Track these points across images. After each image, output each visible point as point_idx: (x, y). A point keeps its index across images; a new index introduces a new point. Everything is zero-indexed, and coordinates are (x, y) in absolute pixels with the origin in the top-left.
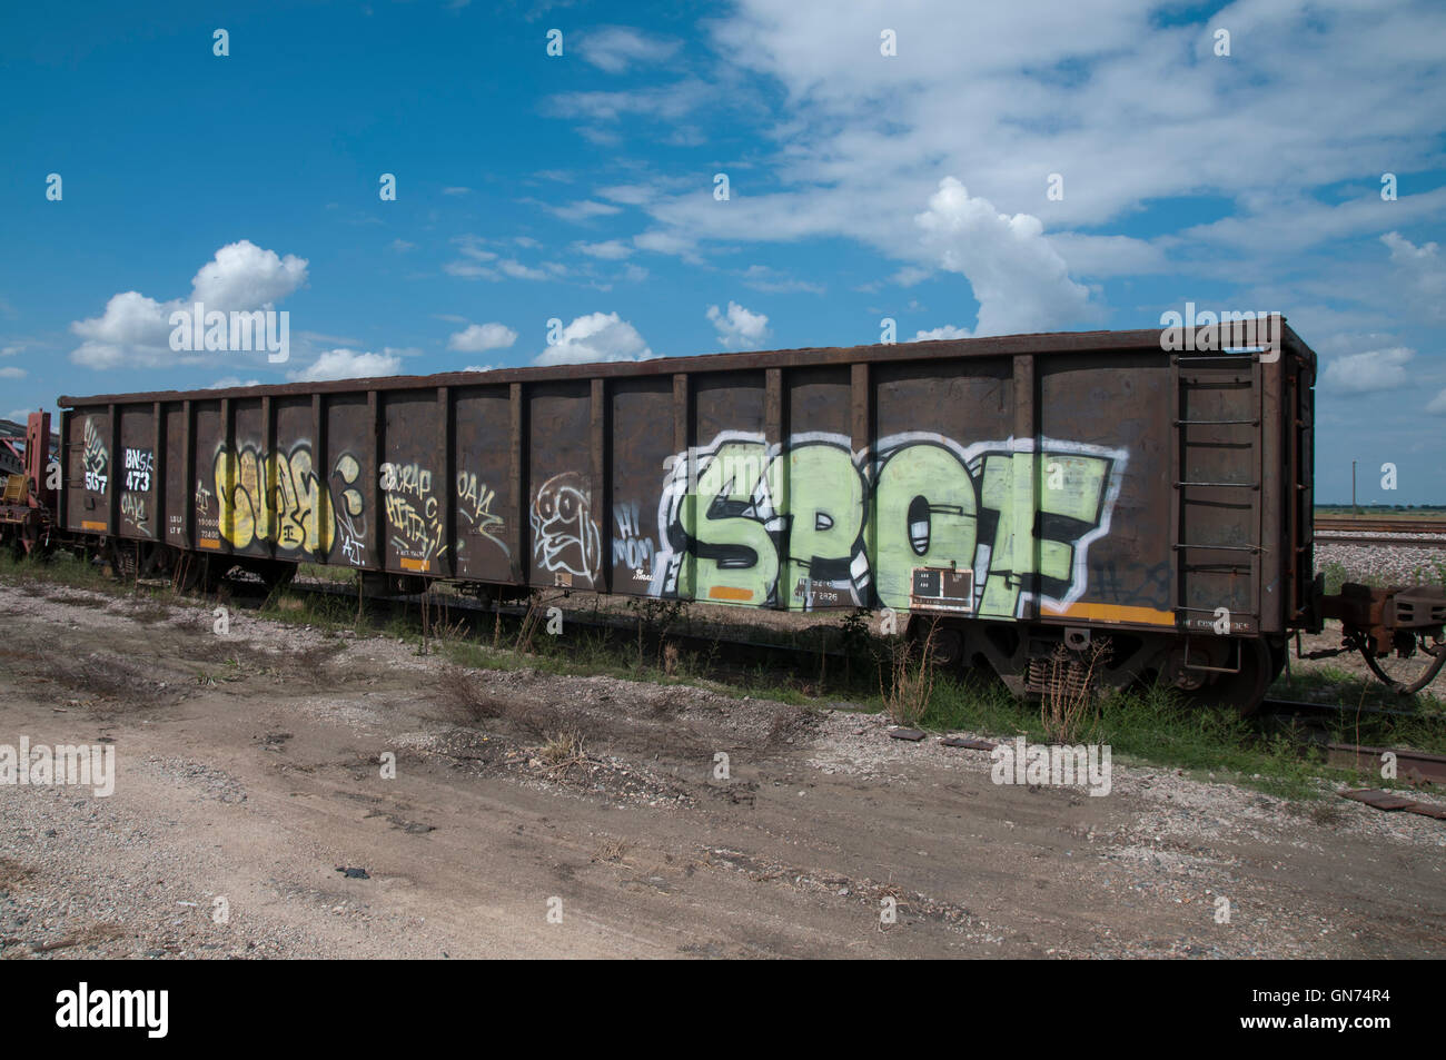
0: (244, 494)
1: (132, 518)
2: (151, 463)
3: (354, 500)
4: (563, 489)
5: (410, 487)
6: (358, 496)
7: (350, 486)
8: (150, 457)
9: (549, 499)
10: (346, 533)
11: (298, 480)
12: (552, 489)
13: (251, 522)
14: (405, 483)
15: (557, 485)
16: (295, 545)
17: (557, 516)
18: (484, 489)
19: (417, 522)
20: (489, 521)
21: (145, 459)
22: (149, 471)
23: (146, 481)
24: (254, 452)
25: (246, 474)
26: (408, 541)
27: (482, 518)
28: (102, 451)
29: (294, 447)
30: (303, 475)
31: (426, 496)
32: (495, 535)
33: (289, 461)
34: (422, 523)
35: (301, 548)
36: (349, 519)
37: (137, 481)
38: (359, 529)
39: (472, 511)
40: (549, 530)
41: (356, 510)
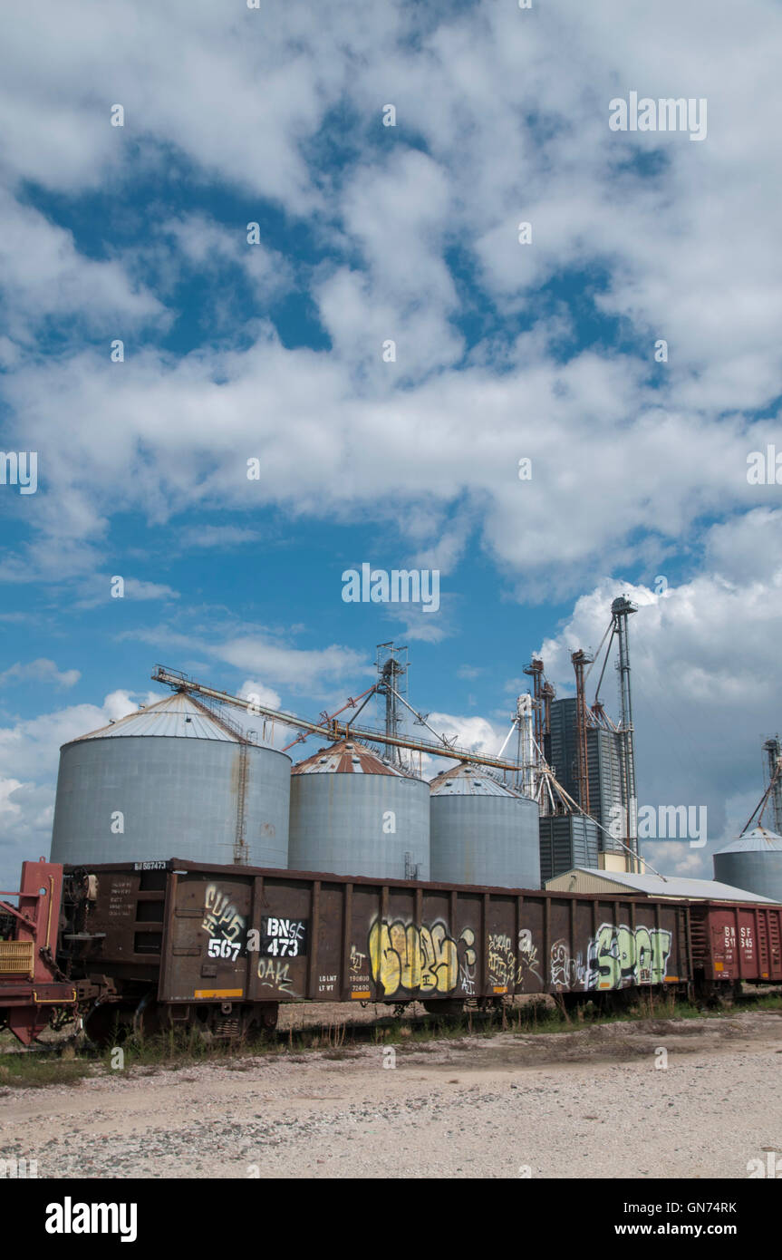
0: (395, 954)
1: (272, 981)
2: (301, 932)
3: (471, 955)
4: (561, 947)
5: (501, 947)
6: (474, 953)
7: (469, 948)
8: (300, 926)
9: (555, 951)
10: (464, 976)
11: (437, 945)
12: (557, 946)
13: (397, 976)
14: (499, 945)
15: (558, 944)
16: (431, 988)
17: (558, 959)
18: (532, 946)
19: (503, 966)
20: (534, 963)
21: (295, 928)
22: (298, 938)
23: (296, 948)
24: (403, 925)
25: (397, 941)
26: (496, 977)
27: (532, 961)
28: (237, 919)
29: (434, 923)
30: (439, 941)
31: (509, 951)
32: (535, 970)
33: (431, 932)
34: (505, 967)
35: (435, 989)
36: (467, 967)
37: (285, 948)
38: (471, 973)
39: (528, 958)
40: (555, 965)
41: (471, 962)
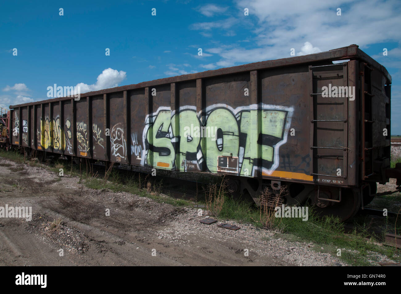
0: (46, 133)
1: (25, 140)
2: (28, 124)
3: (69, 133)
4: (118, 129)
5: (82, 129)
6: (70, 132)
7: (69, 129)
8: (27, 122)
9: (114, 132)
10: (68, 144)
11: (57, 128)
12: (115, 128)
13: (48, 142)
14: (80, 128)
16: (57, 148)
18: (99, 129)
19: (84, 140)
20: (100, 140)
22: (27, 126)
23: (27, 129)
24: (49, 120)
25: (47, 126)
26: (82, 146)
28: (18, 121)
29: (56, 118)
30: (58, 126)
31: (85, 132)
32: (102, 144)
33: (56, 122)
35: (59, 149)
36: (69, 140)
37: (25, 130)
38: (71, 143)
39: (96, 137)
40: (115, 142)
41: (70, 137)
